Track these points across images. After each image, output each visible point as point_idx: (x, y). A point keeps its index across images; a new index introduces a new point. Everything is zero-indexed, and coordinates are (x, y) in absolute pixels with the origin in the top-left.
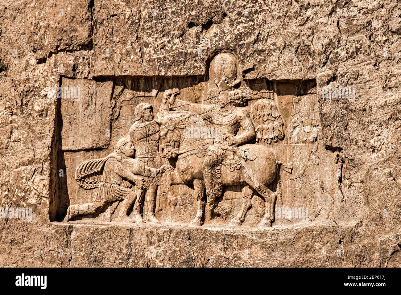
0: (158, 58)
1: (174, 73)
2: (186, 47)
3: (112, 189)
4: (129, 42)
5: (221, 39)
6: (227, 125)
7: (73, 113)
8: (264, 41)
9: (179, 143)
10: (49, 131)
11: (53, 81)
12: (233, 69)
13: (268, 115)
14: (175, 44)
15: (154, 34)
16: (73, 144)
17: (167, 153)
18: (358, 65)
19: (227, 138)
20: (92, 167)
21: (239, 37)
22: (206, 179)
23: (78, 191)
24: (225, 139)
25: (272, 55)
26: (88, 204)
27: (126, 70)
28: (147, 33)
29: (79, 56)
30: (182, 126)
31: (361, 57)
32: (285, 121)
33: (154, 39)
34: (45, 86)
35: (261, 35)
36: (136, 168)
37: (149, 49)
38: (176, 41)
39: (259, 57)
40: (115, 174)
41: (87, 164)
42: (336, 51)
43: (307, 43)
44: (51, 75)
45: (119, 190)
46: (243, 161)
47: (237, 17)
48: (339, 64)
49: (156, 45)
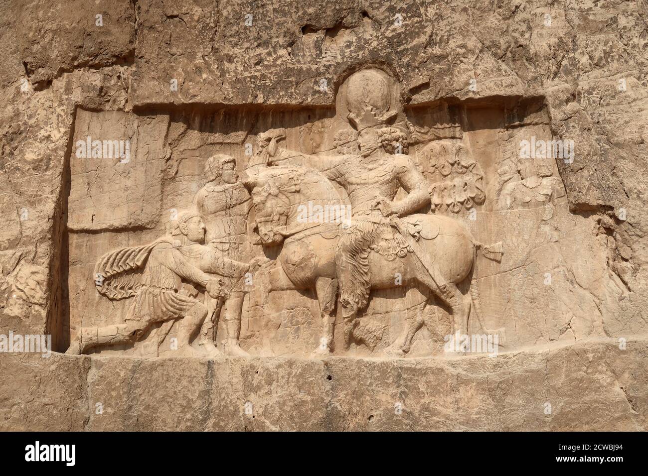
0: (251, 77)
1: (280, 100)
2: (299, 62)
3: (163, 298)
4: (200, 55)
5: (361, 48)
6: (377, 182)
7: (95, 168)
8: (443, 44)
9: (287, 216)
10: (52, 192)
11: (63, 113)
12: (386, 92)
13: (452, 165)
14: (281, 57)
15: (242, 43)
16: (92, 220)
17: (266, 234)
18: (611, 78)
19: (379, 203)
20: (126, 259)
21: (397, 40)
22: (342, 275)
23: (98, 303)
24: (376, 206)
25: (462, 62)
26: (116, 325)
27: (194, 96)
28: (231, 42)
29: (110, 74)
30: (294, 188)
31: (614, 65)
32: (485, 173)
33: (243, 50)
34: (46, 123)
35: (437, 35)
36: (207, 261)
37: (234, 64)
38: (282, 52)
39: (438, 66)
40: (169, 271)
41: (117, 254)
42: (571, 55)
43: (522, 41)
44: (59, 106)
45: (175, 300)
46: (411, 242)
47: (387, 14)
48: (579, 75)
49: (246, 58)
